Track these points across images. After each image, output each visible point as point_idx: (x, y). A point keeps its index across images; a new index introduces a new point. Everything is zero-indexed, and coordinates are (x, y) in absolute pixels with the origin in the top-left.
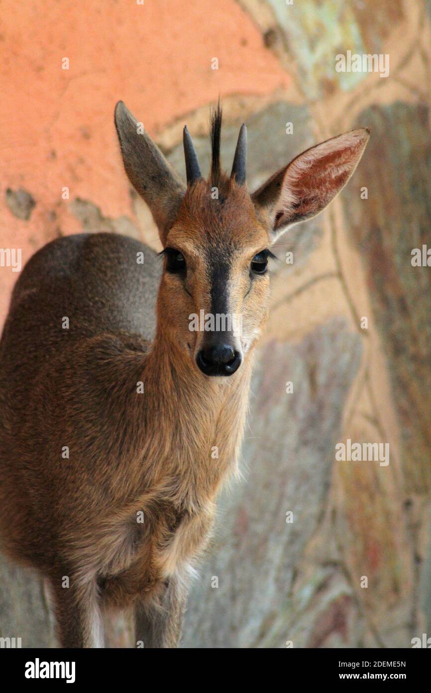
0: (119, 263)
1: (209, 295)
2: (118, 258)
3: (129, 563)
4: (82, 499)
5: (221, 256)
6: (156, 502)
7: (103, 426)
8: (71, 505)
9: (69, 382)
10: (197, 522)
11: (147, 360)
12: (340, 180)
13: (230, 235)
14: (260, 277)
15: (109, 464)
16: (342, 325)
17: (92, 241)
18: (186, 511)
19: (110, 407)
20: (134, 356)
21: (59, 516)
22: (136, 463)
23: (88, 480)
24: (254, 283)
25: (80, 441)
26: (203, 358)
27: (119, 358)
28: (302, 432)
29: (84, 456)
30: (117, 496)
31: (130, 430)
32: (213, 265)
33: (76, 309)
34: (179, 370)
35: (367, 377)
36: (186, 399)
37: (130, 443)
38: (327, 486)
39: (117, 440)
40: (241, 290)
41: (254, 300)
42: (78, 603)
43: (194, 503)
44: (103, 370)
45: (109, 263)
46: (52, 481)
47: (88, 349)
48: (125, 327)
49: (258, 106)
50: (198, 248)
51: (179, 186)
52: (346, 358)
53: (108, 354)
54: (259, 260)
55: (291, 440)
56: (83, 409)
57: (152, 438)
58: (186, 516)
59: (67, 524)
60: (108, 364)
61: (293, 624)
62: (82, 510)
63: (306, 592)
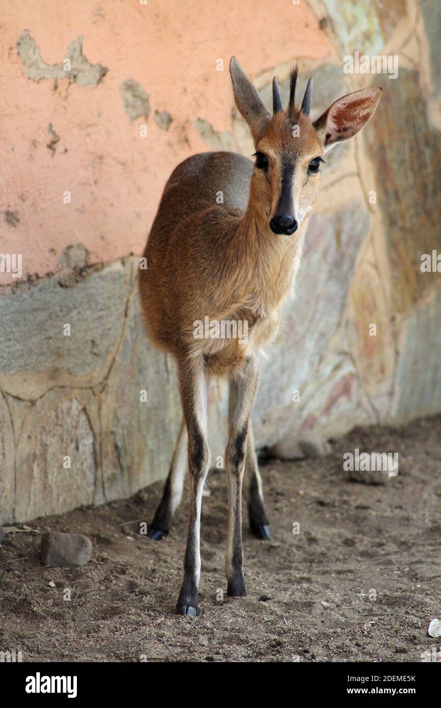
0: (230, 169)
1: (281, 184)
2: (230, 166)
3: (222, 347)
4: (196, 306)
5: (290, 160)
6: (241, 309)
7: (211, 261)
8: (189, 309)
9: (192, 234)
10: (266, 323)
11: (241, 221)
12: (365, 118)
13: (297, 147)
14: (314, 174)
15: (213, 285)
16: (358, 206)
17: (214, 156)
18: (260, 316)
19: (216, 250)
20: (233, 220)
21: (181, 316)
22: (230, 284)
23: (200, 294)
24: (310, 178)
25: (197, 270)
26: (273, 222)
27: (224, 220)
28: (331, 272)
29: (199, 280)
30: (218, 304)
31: (227, 264)
32: (285, 165)
33: (201, 194)
34: (260, 228)
35: (372, 239)
36: (263, 247)
37: (227, 272)
38: (343, 306)
39: (219, 270)
40: (301, 182)
41: (309, 188)
42: (192, 369)
43: (265, 311)
44: (214, 227)
45: (223, 169)
46: (178, 294)
47: (204, 215)
48: (231, 205)
49: (314, 66)
50: (276, 153)
51: (268, 114)
52: (359, 227)
53: (216, 218)
54: (314, 163)
55: (323, 276)
56: (200, 251)
57: (241, 269)
58: (259, 319)
59: (186, 321)
60: (217, 223)
61: (318, 389)
62: (196, 312)
63: (327, 370)
